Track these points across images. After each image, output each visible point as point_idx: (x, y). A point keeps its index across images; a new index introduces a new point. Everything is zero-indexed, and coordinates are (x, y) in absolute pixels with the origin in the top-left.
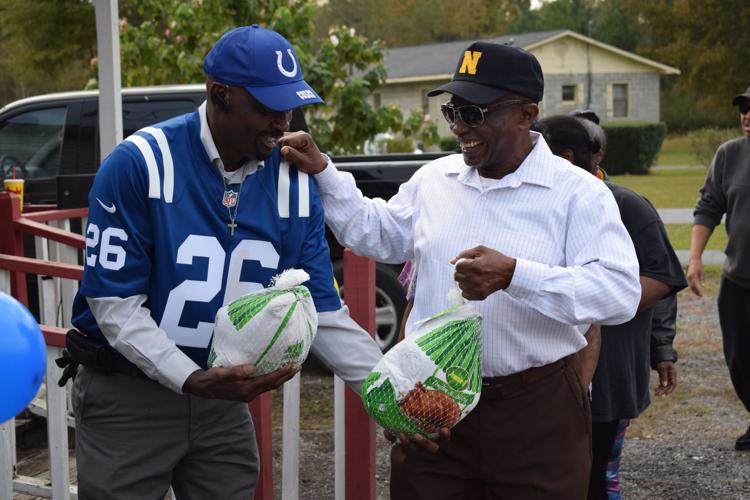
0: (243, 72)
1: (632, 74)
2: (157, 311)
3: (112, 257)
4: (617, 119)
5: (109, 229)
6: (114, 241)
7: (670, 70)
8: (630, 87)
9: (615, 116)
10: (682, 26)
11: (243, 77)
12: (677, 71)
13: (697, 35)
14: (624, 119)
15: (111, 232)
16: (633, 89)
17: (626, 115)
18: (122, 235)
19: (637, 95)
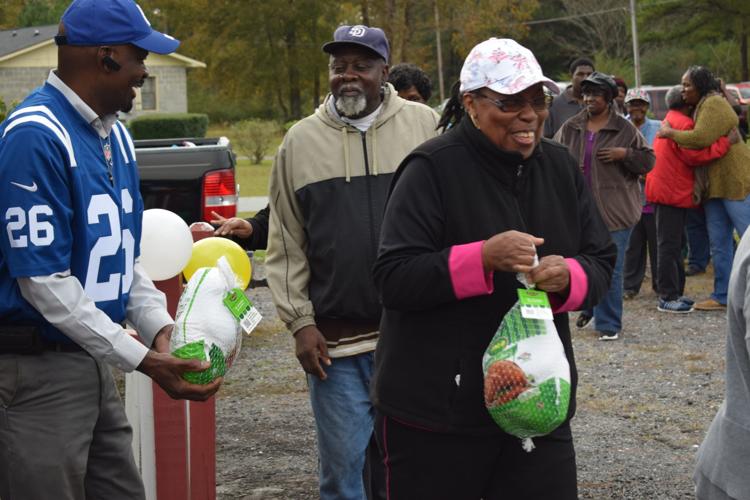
0: (128, 29)
1: (159, 67)
2: (80, 274)
3: (42, 234)
4: (145, 112)
5: (34, 207)
6: (41, 218)
7: (195, 63)
8: (157, 80)
9: (144, 109)
10: (201, 21)
11: (129, 34)
12: (204, 65)
13: (216, 28)
14: (152, 112)
15: (36, 210)
16: (161, 82)
17: (154, 108)
18: (47, 210)
19: (165, 88)
